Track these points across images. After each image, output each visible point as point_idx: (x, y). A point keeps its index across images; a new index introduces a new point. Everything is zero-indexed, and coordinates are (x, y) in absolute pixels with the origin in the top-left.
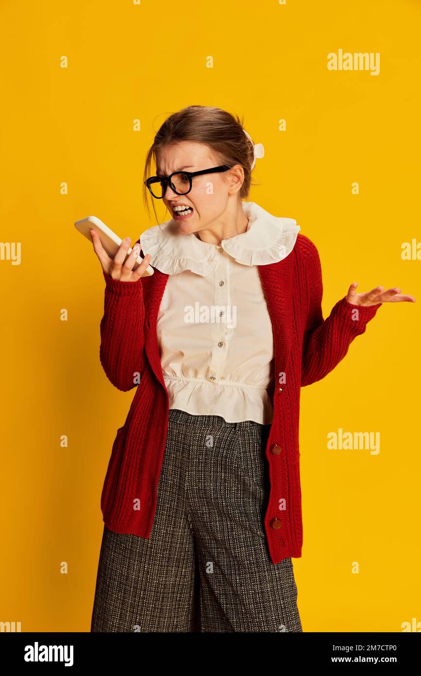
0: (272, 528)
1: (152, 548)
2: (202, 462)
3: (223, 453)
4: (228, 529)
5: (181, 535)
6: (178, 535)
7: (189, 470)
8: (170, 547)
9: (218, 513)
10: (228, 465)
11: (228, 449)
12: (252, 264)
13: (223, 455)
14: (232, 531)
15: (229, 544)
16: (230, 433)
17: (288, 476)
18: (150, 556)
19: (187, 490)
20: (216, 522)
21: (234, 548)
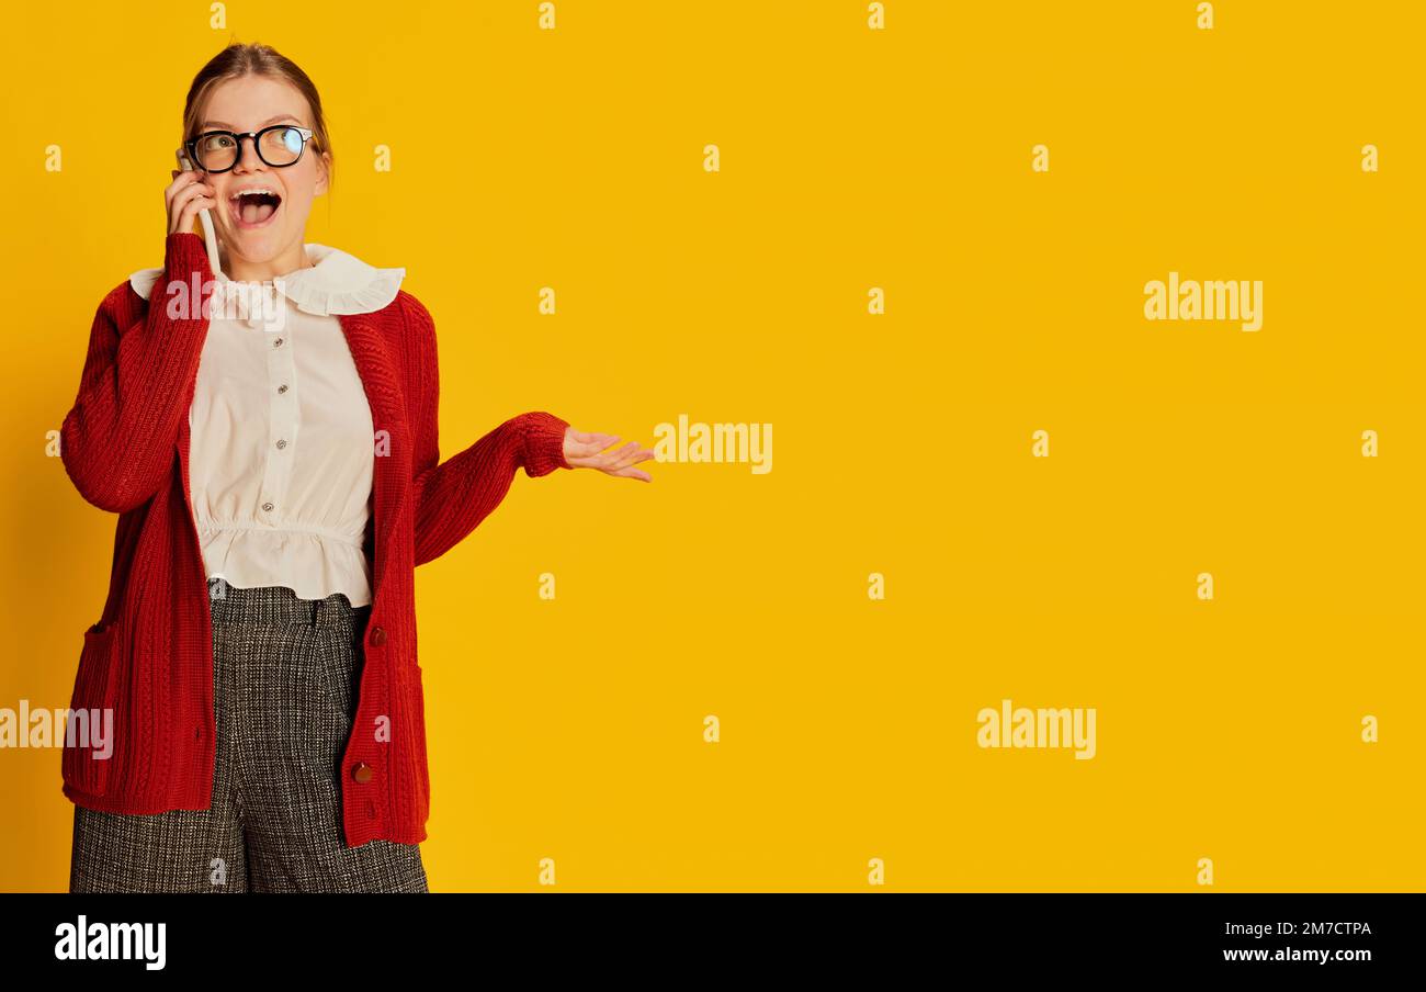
0: (355, 780)
1: (173, 862)
2: (259, 692)
3: (297, 671)
4: (309, 817)
5: (225, 832)
6: (219, 832)
7: (236, 708)
8: (205, 854)
9: (290, 787)
10: (309, 694)
11: (305, 664)
12: (329, 312)
13: (297, 675)
14: (317, 819)
15: (314, 844)
16: (304, 634)
17: (388, 690)
18: (171, 877)
19: (236, 746)
20: (287, 805)
21: (323, 852)
